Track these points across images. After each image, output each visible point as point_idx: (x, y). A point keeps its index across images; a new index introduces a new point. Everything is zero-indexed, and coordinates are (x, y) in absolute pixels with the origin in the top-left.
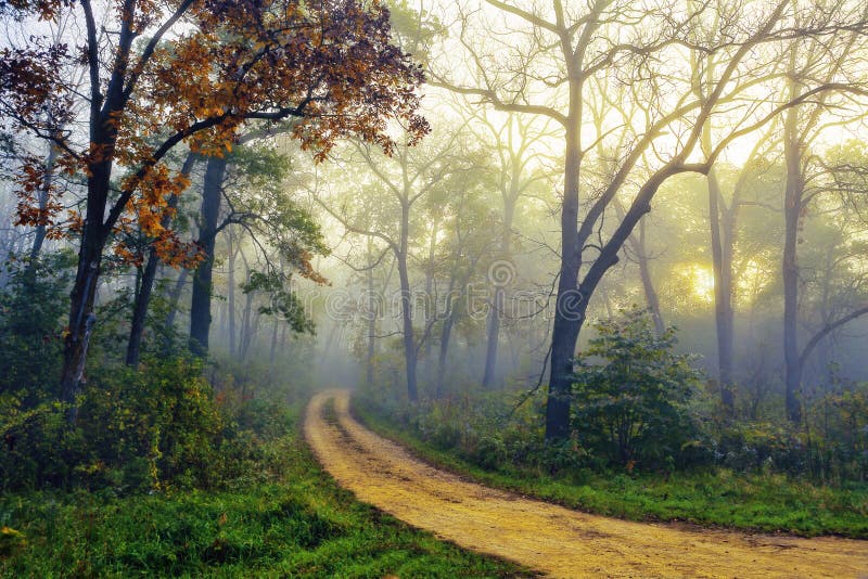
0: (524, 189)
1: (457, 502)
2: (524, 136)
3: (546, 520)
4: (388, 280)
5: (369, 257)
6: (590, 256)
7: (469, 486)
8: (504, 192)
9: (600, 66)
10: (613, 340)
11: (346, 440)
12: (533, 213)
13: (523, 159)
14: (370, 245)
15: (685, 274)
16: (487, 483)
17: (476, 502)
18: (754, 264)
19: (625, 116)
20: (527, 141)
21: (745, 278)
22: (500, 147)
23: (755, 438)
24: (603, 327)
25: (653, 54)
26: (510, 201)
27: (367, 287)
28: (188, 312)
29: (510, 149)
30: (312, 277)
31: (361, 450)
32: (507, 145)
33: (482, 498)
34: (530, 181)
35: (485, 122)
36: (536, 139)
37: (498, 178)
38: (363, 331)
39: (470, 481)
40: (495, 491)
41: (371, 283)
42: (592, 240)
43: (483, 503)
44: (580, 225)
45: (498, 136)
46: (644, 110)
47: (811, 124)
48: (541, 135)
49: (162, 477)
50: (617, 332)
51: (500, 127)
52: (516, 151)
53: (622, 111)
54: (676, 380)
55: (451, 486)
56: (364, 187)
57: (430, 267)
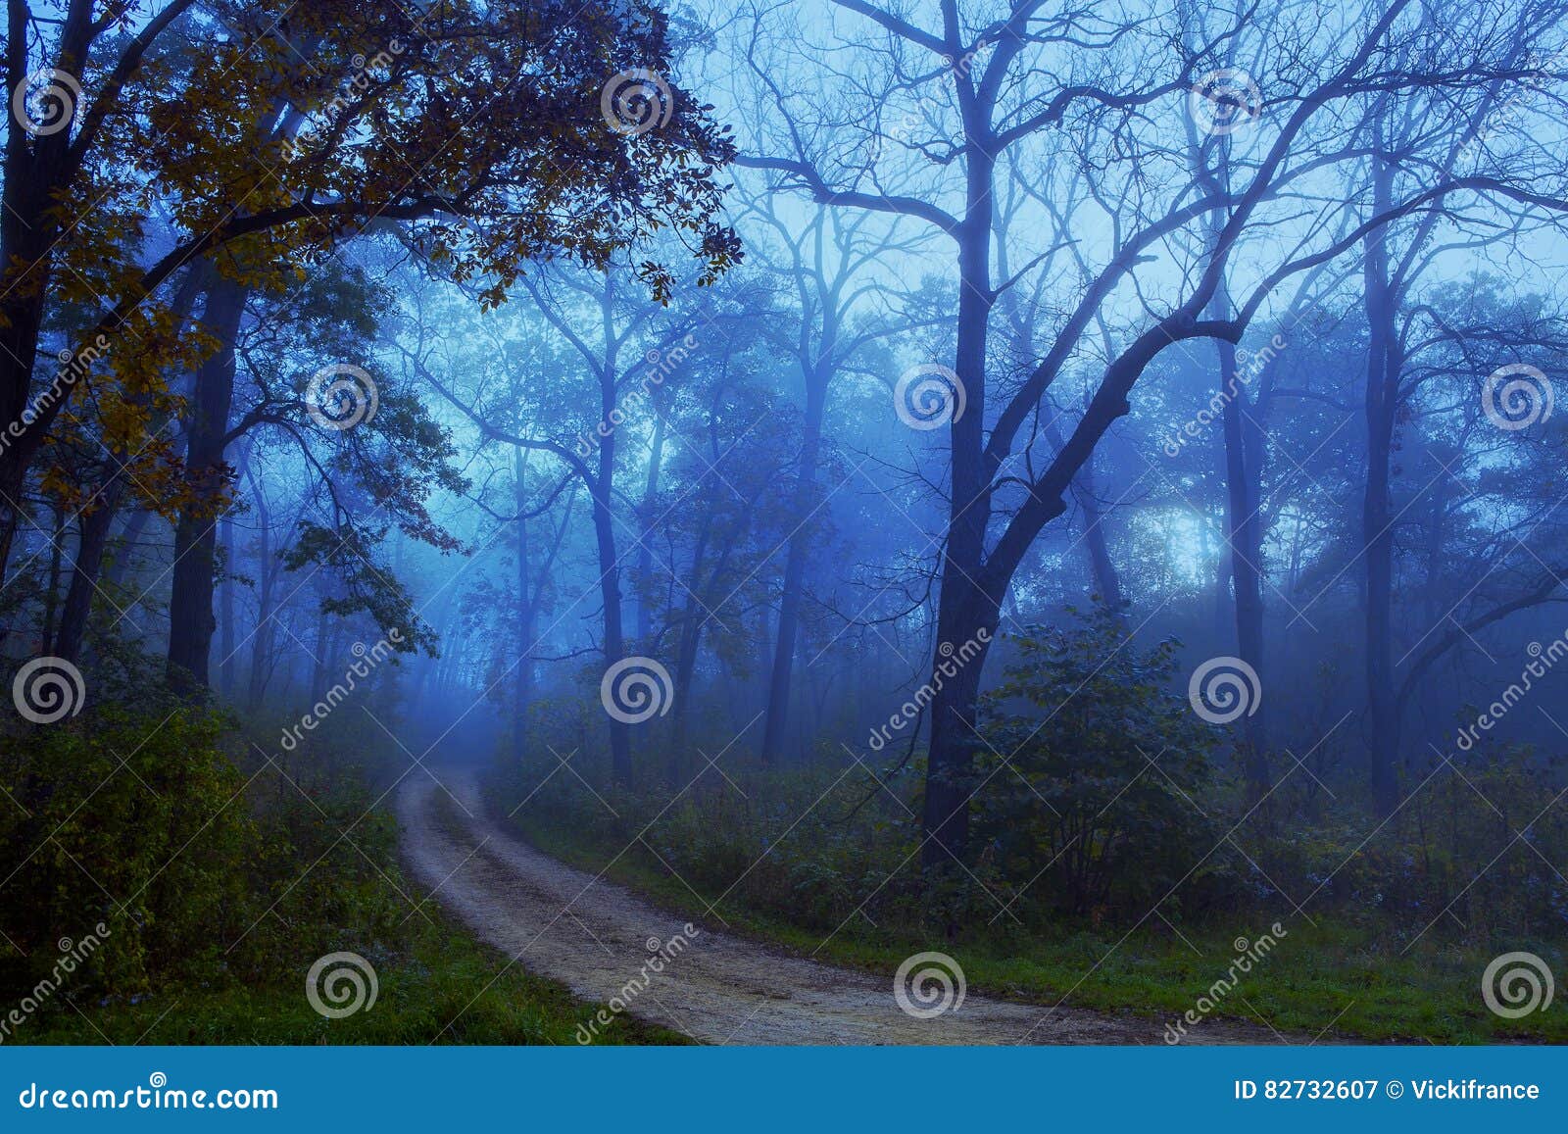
0: (846, 354)
1: (782, 998)
2: (846, 250)
3: (973, 1028)
4: (558, 539)
5: (520, 492)
6: (1008, 499)
7: (788, 963)
8: (805, 363)
9: (1034, 124)
10: (1056, 666)
11: (498, 876)
12: (857, 403)
13: (844, 294)
14: (522, 465)
15: (1159, 529)
16: (826, 958)
17: (818, 996)
18: (1292, 510)
19: (1059, 217)
20: (854, 258)
21: (1277, 539)
22: (798, 271)
23: (1326, 856)
24: (1033, 640)
25: (1139, 108)
26: (817, 379)
27: (513, 555)
28: (164, 611)
29: (817, 274)
30: (430, 537)
31: (540, 896)
32: (813, 267)
33: (828, 987)
34: (858, 341)
35: (770, 218)
36: (871, 255)
37: (793, 334)
38: (504, 645)
39: (787, 955)
40: (845, 973)
41: (523, 546)
42: (1010, 465)
43: (834, 999)
44: (986, 439)
45: (795, 249)
46: (1110, 210)
47: (1417, 245)
48: (884, 246)
49: (154, 964)
50: (1064, 651)
51: (800, 232)
52: (829, 279)
53: (1050, 205)
54: (1179, 744)
55: (755, 967)
56: (510, 346)
57: (649, 511)
